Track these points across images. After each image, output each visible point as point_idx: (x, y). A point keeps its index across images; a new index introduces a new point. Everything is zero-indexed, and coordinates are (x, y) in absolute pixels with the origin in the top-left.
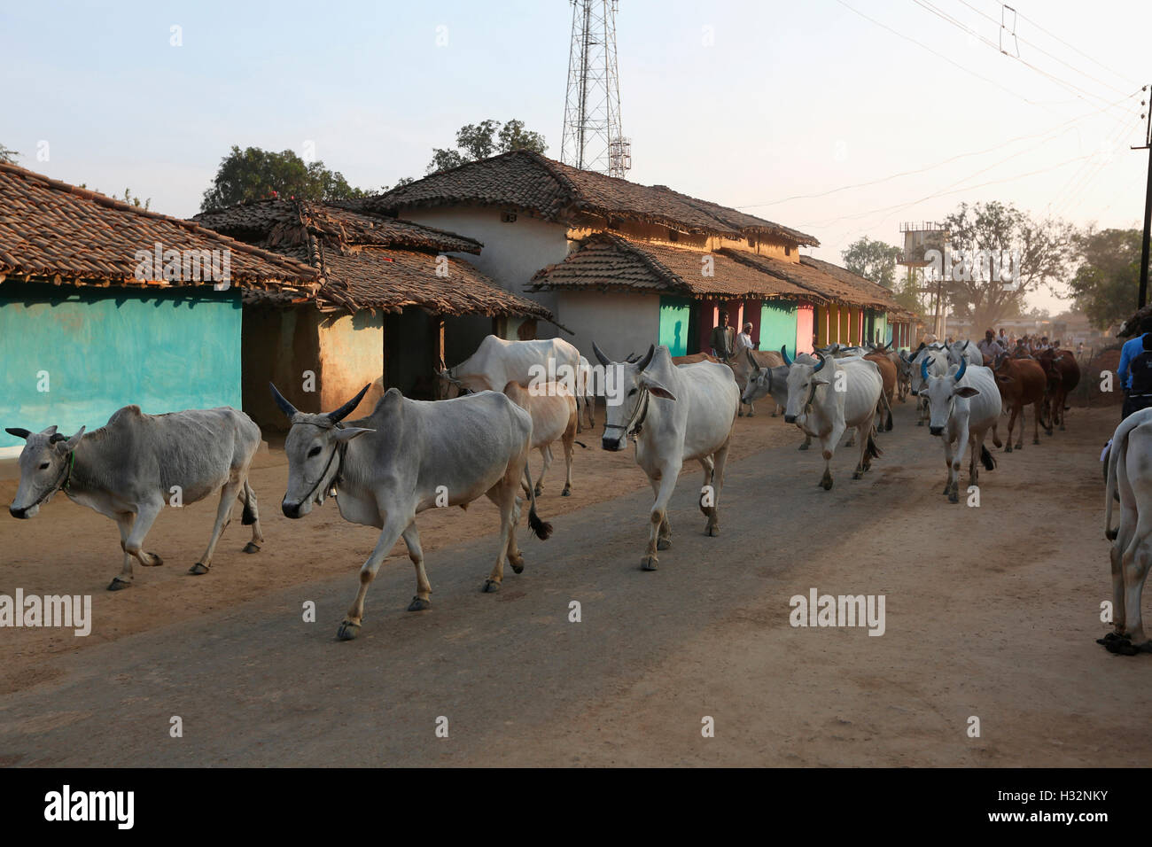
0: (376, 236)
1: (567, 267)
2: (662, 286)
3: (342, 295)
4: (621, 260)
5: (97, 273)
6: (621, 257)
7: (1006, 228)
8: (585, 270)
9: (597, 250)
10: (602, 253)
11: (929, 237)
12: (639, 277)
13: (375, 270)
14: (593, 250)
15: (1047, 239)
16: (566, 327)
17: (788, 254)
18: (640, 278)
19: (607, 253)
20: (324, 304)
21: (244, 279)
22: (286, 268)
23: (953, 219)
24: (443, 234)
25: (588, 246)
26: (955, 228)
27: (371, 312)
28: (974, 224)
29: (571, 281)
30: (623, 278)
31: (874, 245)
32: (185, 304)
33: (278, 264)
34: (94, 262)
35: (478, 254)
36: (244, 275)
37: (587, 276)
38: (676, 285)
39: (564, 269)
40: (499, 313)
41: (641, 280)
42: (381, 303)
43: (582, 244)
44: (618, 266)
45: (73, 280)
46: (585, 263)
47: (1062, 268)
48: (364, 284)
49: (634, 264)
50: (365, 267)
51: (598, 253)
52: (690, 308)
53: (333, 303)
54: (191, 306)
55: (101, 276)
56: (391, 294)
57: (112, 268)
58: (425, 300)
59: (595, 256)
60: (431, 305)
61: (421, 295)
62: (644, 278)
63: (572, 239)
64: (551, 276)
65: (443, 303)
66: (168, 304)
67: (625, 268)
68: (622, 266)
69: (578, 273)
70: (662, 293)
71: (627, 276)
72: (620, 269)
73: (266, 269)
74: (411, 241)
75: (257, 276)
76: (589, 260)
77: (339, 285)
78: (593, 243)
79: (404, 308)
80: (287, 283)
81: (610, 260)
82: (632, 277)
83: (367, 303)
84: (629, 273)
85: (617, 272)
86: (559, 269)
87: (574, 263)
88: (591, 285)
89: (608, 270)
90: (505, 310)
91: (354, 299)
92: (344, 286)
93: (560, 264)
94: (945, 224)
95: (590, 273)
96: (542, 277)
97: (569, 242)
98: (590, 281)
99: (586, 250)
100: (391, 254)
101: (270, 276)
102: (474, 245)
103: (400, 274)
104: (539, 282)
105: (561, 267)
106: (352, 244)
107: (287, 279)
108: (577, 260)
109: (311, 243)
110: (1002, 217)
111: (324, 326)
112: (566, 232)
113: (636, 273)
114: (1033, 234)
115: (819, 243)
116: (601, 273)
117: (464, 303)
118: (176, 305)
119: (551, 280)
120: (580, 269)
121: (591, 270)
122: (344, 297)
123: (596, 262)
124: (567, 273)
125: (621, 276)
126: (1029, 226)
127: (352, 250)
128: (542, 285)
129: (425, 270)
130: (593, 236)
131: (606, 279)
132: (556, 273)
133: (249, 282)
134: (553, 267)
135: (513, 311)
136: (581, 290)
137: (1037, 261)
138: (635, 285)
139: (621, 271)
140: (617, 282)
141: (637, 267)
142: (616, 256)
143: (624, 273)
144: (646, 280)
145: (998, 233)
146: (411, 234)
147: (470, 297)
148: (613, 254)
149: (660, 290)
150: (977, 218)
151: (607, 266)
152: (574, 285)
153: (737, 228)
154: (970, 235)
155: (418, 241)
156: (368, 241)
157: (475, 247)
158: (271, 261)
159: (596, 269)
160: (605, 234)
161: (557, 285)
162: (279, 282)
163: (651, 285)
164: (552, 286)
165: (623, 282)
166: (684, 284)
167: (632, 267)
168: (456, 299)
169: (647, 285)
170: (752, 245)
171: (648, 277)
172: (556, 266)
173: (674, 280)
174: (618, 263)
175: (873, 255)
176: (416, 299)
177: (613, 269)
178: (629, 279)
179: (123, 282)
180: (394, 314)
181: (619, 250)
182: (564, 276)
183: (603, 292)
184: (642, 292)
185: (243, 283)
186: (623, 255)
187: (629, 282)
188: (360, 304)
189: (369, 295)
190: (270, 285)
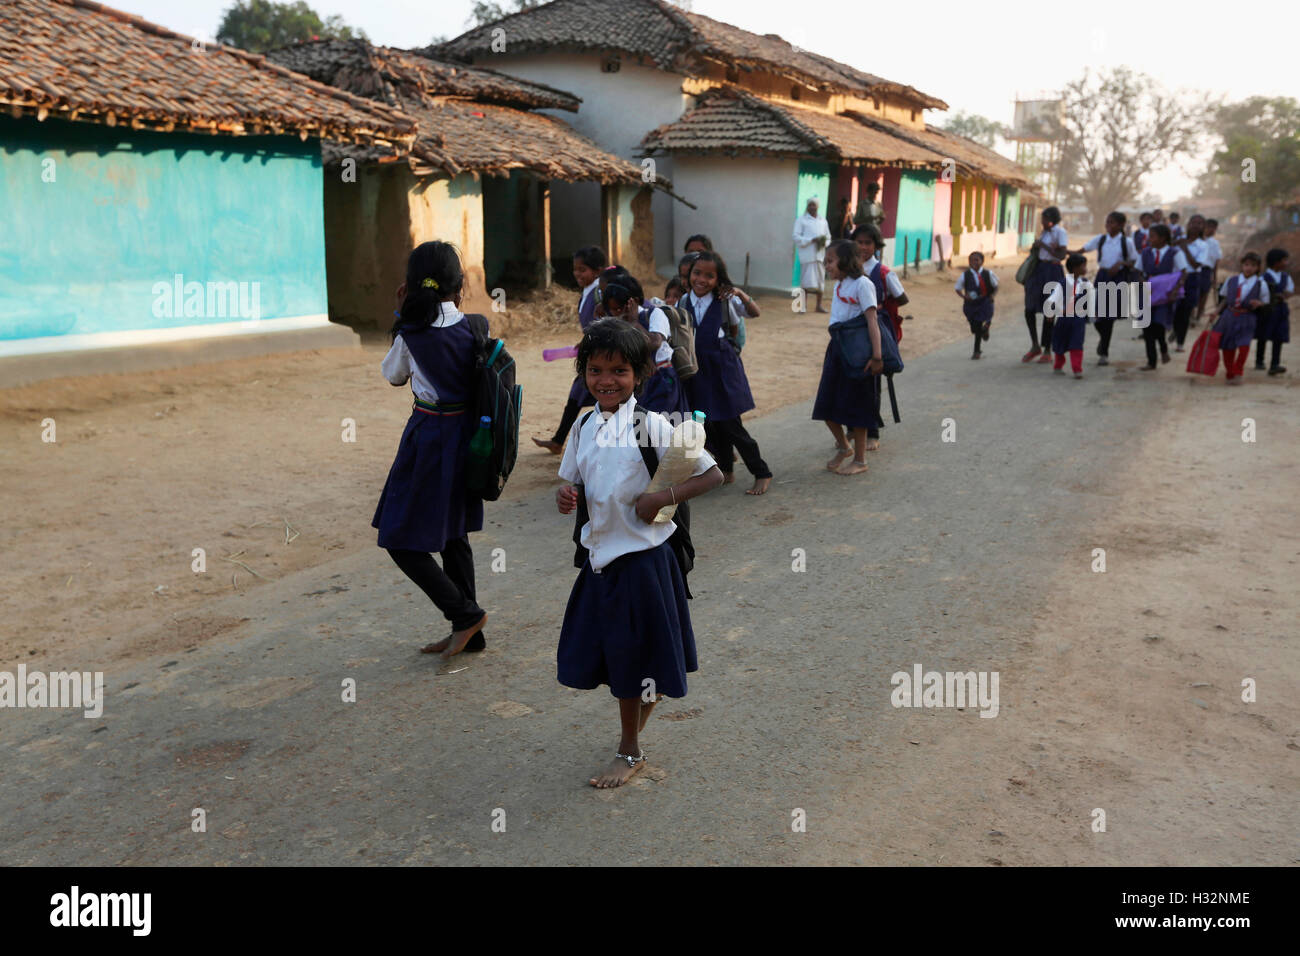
0: (461, 85)
1: (685, 127)
2: (805, 149)
3: (437, 153)
4: (750, 118)
5: (159, 111)
6: (749, 114)
7: (1135, 95)
8: (707, 130)
9: (719, 106)
10: (726, 110)
11: (1044, 107)
12: (775, 138)
13: (470, 127)
14: (713, 107)
15: (1180, 110)
16: (686, 200)
17: (913, 119)
18: (777, 140)
19: (732, 110)
20: (418, 165)
21: (331, 126)
22: (376, 116)
23: (1073, 86)
24: (534, 86)
25: (708, 102)
26: (1075, 96)
27: (472, 175)
28: (1097, 91)
29: (692, 144)
30: (755, 140)
31: (971, 120)
32: (257, 160)
33: (367, 111)
34: (152, 97)
35: (575, 111)
36: (331, 122)
37: (710, 138)
38: (823, 148)
39: (681, 130)
40: (615, 180)
41: (778, 142)
42: (485, 164)
43: (700, 100)
44: (749, 125)
45: (128, 120)
46: (706, 122)
47: (1194, 143)
48: (460, 141)
49: (768, 123)
50: (455, 122)
51: (720, 110)
52: (830, 177)
53: (428, 163)
54: (264, 162)
55: (164, 116)
56: (494, 153)
57: (174, 106)
58: (533, 162)
59: (717, 113)
60: (542, 168)
61: (528, 156)
62: (781, 139)
63: (689, 93)
64: (666, 138)
65: (554, 167)
66: (236, 158)
67: (756, 127)
68: (753, 125)
69: (700, 134)
70: (804, 157)
71: (761, 137)
72: (749, 128)
73: (356, 117)
74: (500, 93)
75: (347, 124)
76: (710, 118)
77: (432, 140)
78: (713, 99)
79: (512, 170)
80: (380, 135)
81: (736, 118)
82: (767, 138)
83: (469, 164)
84: (763, 134)
85: (747, 133)
86: (674, 130)
87: (692, 122)
88: (717, 148)
89: (735, 130)
90: (624, 178)
91: (453, 158)
92: (439, 143)
93: (675, 124)
94: (1063, 93)
95: (714, 134)
96: (656, 139)
97: (685, 96)
98: (715, 143)
99: (706, 106)
100: (480, 109)
101: (361, 125)
102: (571, 101)
103: (496, 131)
104: (652, 145)
105: (677, 127)
106: (433, 95)
107: (380, 129)
108: (696, 119)
109: (387, 92)
110: (1130, 83)
111: (416, 192)
112: (682, 83)
113: (771, 134)
114: (1164, 104)
115: (948, 107)
116: (728, 134)
117: (577, 167)
118: (247, 160)
119: (666, 143)
120: (701, 130)
121: (714, 130)
122: (441, 155)
123: (720, 121)
124: (685, 134)
125: (753, 137)
126: (1161, 93)
127: (436, 101)
128: (655, 149)
129: (522, 128)
130: (712, 90)
131: (734, 142)
132: (673, 135)
133: (335, 131)
134: (667, 128)
135: (631, 179)
136: (704, 154)
137: (1168, 134)
138: (771, 148)
139: (752, 132)
140: (750, 144)
141: (771, 126)
142: (743, 114)
143: (756, 134)
144: (784, 142)
145: (1123, 101)
146: (500, 83)
147: (582, 161)
148: (739, 111)
149: (802, 153)
150: (1101, 84)
151: (733, 126)
152: (696, 148)
153: (867, 84)
154: (1091, 104)
155: (509, 92)
156: (452, 91)
157: (571, 103)
158: (358, 107)
159: (721, 130)
160: (724, 87)
161: (675, 148)
162: (371, 133)
163: (791, 148)
164: (668, 149)
165: (757, 144)
166: (832, 146)
167: (765, 126)
168: (567, 162)
169: (785, 147)
170: (877, 107)
171: (787, 138)
172: (670, 126)
173: (819, 142)
174: (747, 121)
175: (971, 131)
176: (523, 161)
177: (742, 129)
178: (763, 141)
179: (189, 124)
180: (500, 178)
181: (746, 106)
182: (682, 138)
183: (731, 156)
184: (780, 157)
185: (329, 132)
186: (751, 112)
187: (764, 145)
188: (461, 165)
189: (469, 155)
190: (360, 136)
